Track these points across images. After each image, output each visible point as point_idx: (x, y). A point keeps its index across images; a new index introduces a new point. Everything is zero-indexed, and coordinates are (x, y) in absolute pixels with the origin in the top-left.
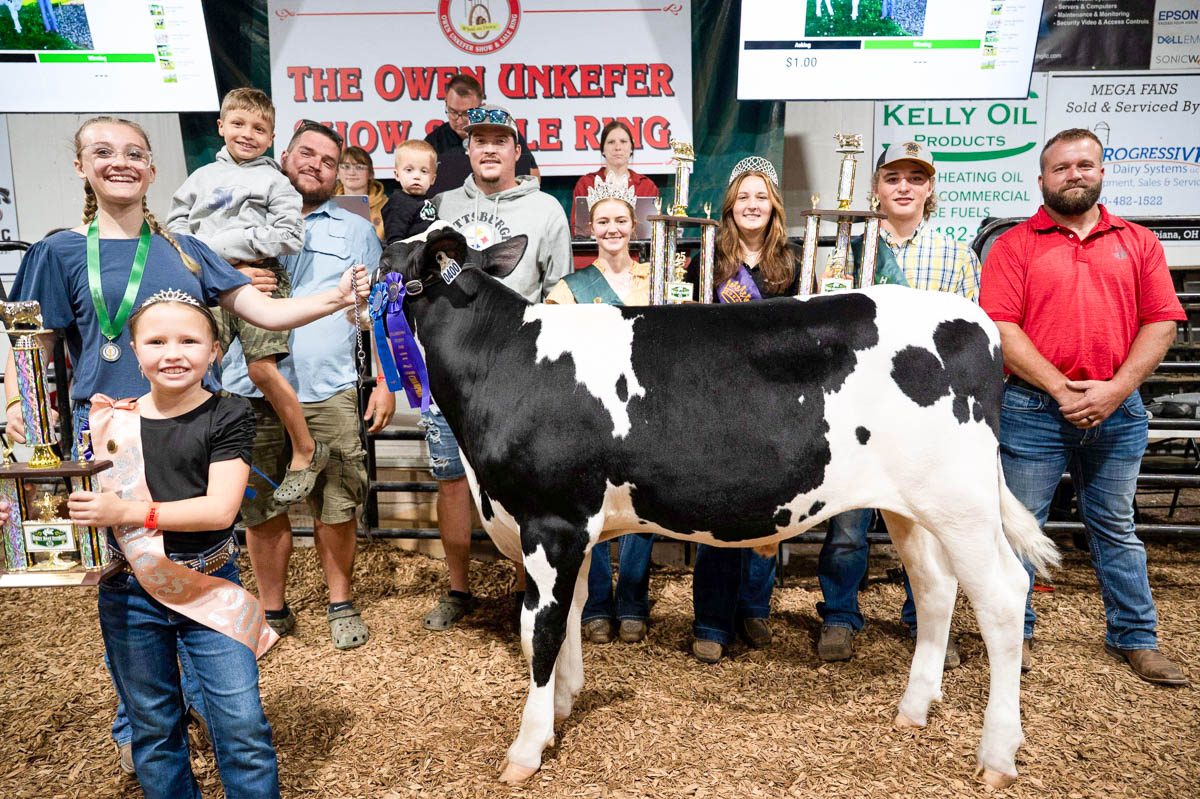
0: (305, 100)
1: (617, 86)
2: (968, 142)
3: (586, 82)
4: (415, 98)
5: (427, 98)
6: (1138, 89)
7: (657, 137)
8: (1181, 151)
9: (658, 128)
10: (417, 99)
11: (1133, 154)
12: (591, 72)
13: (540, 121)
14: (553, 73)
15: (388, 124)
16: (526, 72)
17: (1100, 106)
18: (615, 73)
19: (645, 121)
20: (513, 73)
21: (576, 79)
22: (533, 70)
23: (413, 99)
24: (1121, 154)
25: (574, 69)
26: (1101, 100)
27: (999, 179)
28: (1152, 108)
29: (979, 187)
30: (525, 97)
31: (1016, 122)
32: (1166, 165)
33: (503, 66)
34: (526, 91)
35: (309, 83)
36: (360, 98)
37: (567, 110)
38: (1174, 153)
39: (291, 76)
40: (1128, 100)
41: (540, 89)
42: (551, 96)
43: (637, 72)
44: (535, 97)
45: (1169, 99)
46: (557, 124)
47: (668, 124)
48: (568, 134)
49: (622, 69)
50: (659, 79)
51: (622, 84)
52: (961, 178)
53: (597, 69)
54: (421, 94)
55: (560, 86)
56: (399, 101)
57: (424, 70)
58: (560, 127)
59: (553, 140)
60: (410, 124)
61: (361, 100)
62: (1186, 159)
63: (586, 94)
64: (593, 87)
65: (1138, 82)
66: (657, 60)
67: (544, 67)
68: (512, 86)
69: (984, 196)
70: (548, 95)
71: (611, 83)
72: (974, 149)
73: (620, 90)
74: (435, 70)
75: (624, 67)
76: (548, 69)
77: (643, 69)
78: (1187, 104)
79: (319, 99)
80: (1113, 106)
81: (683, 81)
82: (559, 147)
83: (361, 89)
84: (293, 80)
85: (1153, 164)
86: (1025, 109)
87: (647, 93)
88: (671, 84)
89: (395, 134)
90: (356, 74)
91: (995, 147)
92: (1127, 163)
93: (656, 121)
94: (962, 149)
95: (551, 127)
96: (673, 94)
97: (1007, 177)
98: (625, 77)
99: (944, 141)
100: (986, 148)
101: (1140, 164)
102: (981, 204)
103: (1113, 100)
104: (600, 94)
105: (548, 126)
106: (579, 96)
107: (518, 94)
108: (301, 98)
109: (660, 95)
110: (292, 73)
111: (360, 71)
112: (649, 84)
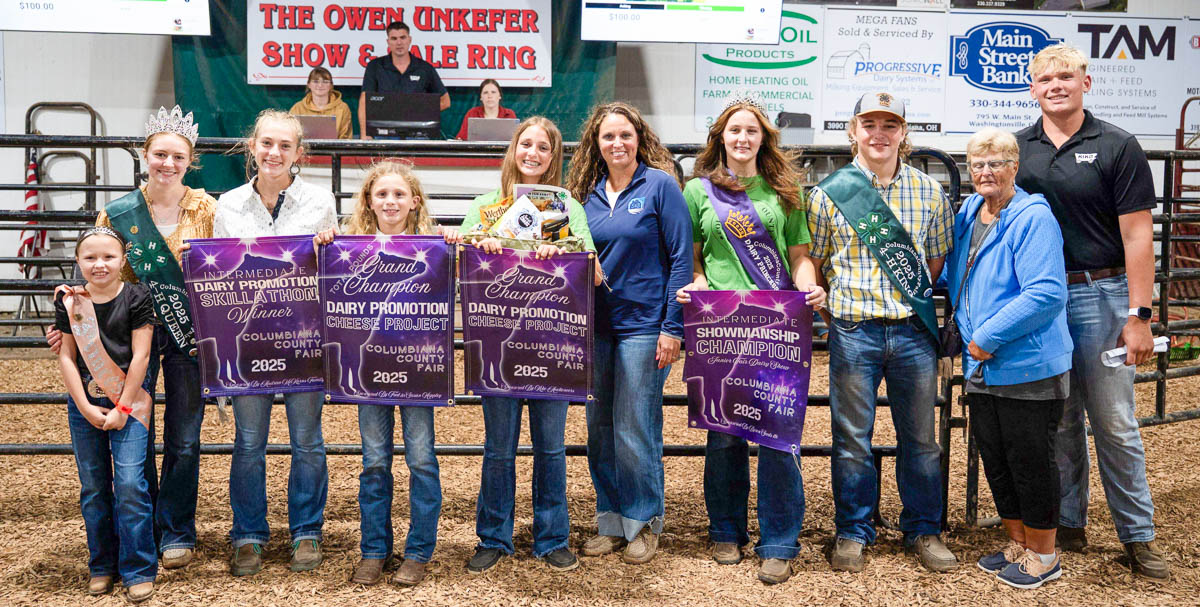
0: (272, 28)
1: (498, 24)
2: (766, 55)
3: (476, 21)
4: (352, 29)
5: (361, 29)
6: (889, 20)
7: (526, 61)
8: (922, 66)
9: (527, 54)
10: (354, 29)
11: (888, 67)
12: (480, 15)
13: (443, 47)
14: (452, 14)
15: (332, 46)
16: (433, 13)
17: (862, 31)
18: (497, 15)
19: (518, 49)
20: (424, 13)
21: (469, 19)
22: (438, 11)
23: (351, 29)
24: (879, 67)
25: (468, 12)
26: (863, 27)
27: (790, 83)
28: (899, 34)
29: (776, 88)
30: (432, 30)
31: (802, 41)
32: (912, 76)
33: (416, 8)
34: (433, 26)
35: (275, 16)
36: (312, 27)
37: (462, 40)
38: (917, 67)
39: (262, 10)
40: (883, 28)
41: (443, 25)
42: (451, 30)
43: (513, 15)
44: (439, 30)
45: (911, 28)
46: (455, 50)
47: (534, 52)
48: (463, 57)
49: (502, 12)
50: (530, 20)
51: (502, 23)
52: (762, 81)
53: (484, 12)
54: (357, 24)
55: (457, 23)
56: (341, 30)
57: (360, 9)
58: (457, 52)
59: (451, 61)
60: (348, 47)
61: (313, 28)
62: (925, 72)
63: (476, 29)
64: (481, 24)
65: (889, 15)
66: (527, 7)
67: (446, 10)
68: (423, 22)
69: (779, 95)
70: (448, 29)
71: (494, 22)
72: (771, 60)
73: (501, 27)
74: (368, 9)
75: (504, 11)
76: (450, 11)
77: (517, 13)
78: (924, 33)
79: (282, 26)
80: (872, 32)
81: (545, 22)
82: (456, 66)
83: (314, 21)
84: (263, 13)
85: (902, 75)
86: (808, 32)
87: (519, 30)
88: (537, 24)
89: (338, 54)
90: (311, 10)
91: (786, 59)
92: (883, 74)
93: (525, 49)
94: (762, 60)
95: (450, 51)
96: (538, 31)
97: (796, 81)
98: (504, 19)
99: (749, 54)
100: (780, 60)
101: (893, 74)
102: (777, 101)
103: (872, 27)
104: (486, 29)
105: (448, 51)
106: (471, 30)
107: (427, 28)
108: (269, 25)
109: (529, 31)
110: (263, 8)
111: (313, 8)
112: (521, 24)
